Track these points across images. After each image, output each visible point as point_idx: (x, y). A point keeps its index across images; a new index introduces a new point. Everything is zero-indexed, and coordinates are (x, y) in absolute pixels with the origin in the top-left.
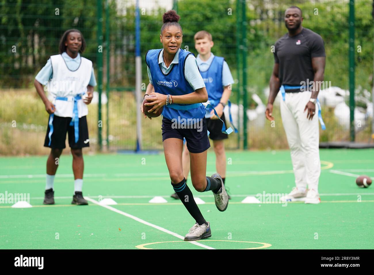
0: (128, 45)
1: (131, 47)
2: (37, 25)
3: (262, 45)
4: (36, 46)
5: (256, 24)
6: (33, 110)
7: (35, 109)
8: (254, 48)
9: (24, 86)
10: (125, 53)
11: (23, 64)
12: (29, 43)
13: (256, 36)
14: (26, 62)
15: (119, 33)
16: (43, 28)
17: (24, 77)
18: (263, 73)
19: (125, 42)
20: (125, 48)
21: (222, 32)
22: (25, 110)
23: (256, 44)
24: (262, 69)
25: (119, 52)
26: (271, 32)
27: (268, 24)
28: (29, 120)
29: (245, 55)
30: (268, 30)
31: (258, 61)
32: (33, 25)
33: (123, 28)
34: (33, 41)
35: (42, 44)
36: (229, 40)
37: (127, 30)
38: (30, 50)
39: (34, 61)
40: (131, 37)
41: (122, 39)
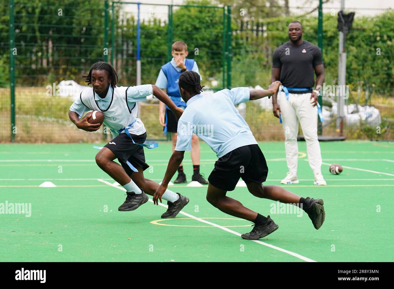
0: (128, 50)
1: (130, 52)
2: (51, 33)
3: (243, 51)
4: (50, 51)
5: (237, 34)
6: (48, 105)
7: (50, 103)
8: (235, 54)
9: (39, 85)
10: (125, 57)
11: (39, 66)
12: (44, 48)
13: (237, 44)
14: (42, 64)
15: (120, 40)
16: (56, 35)
17: (40, 76)
18: (243, 76)
19: (125, 47)
20: (125, 53)
21: (208, 40)
22: (40, 104)
23: (237, 51)
24: (242, 72)
25: (120, 56)
26: (250, 40)
27: (247, 34)
28: (44, 113)
29: (229, 60)
30: (247, 38)
31: (239, 65)
32: (48, 33)
33: (123, 36)
34: (47, 46)
35: (55, 48)
36: (214, 47)
37: (126, 38)
38: (45, 54)
39: (48, 63)
40: (131, 43)
41: (123, 45)
